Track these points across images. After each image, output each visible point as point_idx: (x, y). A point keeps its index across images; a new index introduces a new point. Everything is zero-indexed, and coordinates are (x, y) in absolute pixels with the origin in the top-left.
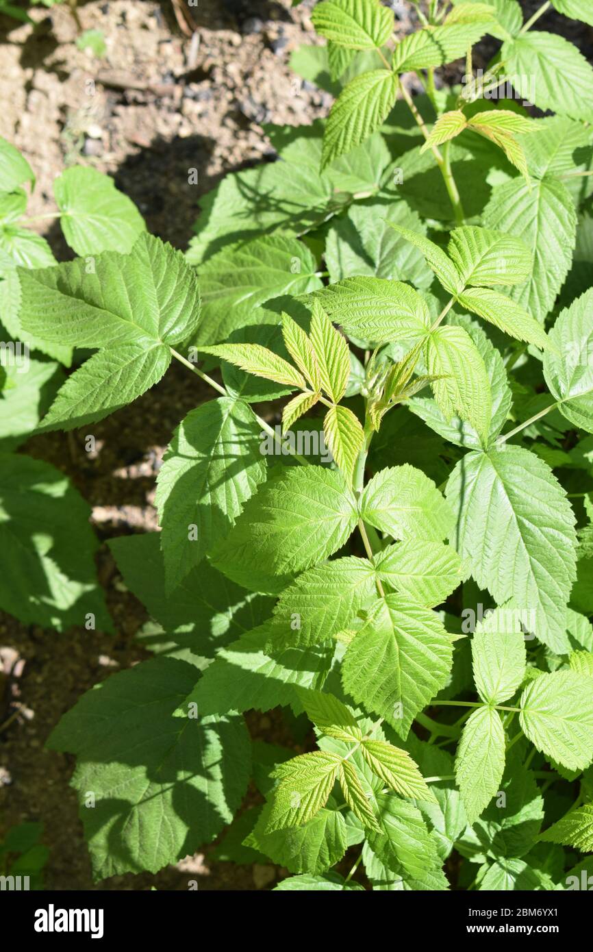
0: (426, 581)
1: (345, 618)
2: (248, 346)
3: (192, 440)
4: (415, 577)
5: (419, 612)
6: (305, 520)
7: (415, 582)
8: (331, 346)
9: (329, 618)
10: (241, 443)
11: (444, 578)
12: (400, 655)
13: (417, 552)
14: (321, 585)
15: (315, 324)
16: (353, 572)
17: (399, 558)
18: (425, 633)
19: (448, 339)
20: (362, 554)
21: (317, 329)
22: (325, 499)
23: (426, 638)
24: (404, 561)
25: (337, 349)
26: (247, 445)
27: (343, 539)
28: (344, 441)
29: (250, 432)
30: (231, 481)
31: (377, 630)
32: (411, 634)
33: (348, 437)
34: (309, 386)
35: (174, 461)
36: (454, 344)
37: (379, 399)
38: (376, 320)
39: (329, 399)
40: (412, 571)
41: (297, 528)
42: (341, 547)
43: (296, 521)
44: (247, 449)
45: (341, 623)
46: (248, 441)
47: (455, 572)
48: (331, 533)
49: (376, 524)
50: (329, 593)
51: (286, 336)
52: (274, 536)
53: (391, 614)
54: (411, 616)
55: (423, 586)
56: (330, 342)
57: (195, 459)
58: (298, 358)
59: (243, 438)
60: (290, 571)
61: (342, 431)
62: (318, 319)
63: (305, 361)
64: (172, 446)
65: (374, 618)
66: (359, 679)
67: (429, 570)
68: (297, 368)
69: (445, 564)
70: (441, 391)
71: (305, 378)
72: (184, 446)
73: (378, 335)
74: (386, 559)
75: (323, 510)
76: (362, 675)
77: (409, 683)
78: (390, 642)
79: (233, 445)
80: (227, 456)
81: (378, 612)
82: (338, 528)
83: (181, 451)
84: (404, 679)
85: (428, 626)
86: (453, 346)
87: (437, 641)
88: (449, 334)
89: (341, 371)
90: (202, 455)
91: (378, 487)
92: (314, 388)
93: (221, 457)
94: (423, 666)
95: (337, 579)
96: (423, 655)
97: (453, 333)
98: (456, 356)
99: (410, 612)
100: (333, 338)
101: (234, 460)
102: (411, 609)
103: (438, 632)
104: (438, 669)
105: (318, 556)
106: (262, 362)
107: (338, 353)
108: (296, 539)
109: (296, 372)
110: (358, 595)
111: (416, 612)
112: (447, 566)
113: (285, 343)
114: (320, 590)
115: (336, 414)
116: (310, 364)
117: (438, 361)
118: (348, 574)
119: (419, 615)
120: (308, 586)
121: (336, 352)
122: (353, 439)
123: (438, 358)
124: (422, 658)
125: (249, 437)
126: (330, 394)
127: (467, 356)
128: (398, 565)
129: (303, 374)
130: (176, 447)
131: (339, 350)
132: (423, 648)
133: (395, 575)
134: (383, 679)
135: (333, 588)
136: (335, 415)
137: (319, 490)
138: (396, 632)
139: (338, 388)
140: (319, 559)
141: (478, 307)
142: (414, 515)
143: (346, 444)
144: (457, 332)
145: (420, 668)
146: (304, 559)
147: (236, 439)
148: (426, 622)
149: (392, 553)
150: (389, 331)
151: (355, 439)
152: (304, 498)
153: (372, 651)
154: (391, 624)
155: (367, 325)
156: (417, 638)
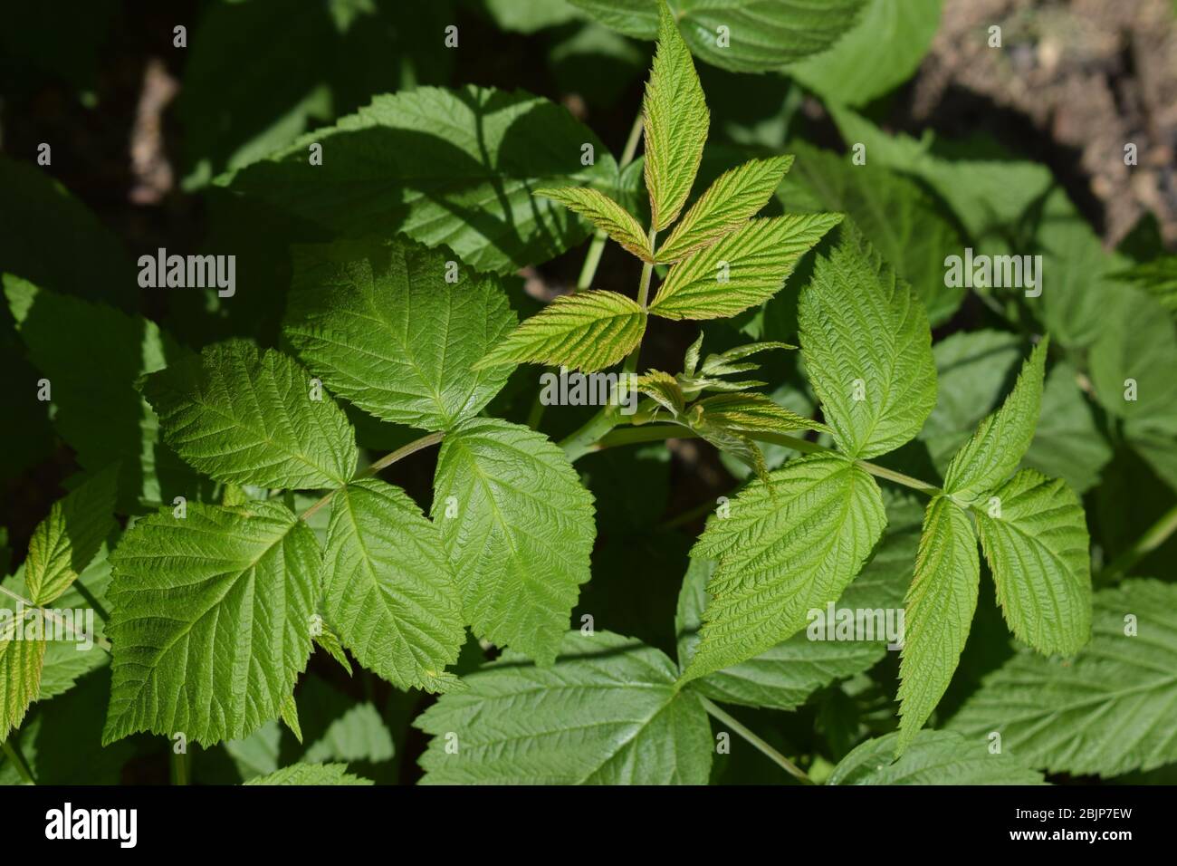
0: (370, 600)
1: (233, 467)
2: (699, 97)
3: (516, 132)
4: (367, 570)
5: (301, 602)
6: (401, 333)
7: (358, 573)
8: (760, 266)
9: (222, 440)
10: (538, 218)
11: (398, 642)
12: (211, 612)
13: (417, 553)
14: (278, 396)
15: (788, 224)
16: (324, 442)
17: (388, 521)
18: (270, 636)
19: (853, 499)
20: (371, 453)
21: (782, 230)
22: (457, 354)
23: (263, 643)
24: (387, 531)
25: (756, 277)
26: (539, 233)
27: (392, 412)
28: (571, 334)
29: (564, 229)
30: (460, 223)
31: (232, 535)
32: (256, 607)
33: (583, 340)
34: (662, 238)
35: (465, 116)
36: (849, 515)
37: (685, 390)
38: (844, 343)
39: (652, 294)
40: (376, 558)
41: (382, 322)
42: (374, 414)
43: (395, 317)
44: (532, 235)
45: (222, 466)
46: (546, 232)
47: (423, 664)
48: (394, 388)
49: (443, 466)
50: (265, 416)
51: (745, 169)
52: (353, 292)
53: (273, 548)
54: (289, 590)
55: (359, 595)
56: (765, 260)
57: (482, 147)
58: (708, 203)
59: (548, 221)
60: (297, 347)
61: (593, 326)
62: (803, 227)
63: (709, 217)
64: (493, 97)
65: (252, 518)
66: (141, 564)
67: (395, 595)
68: (688, 205)
69: (424, 627)
70: (748, 511)
71: (673, 225)
72: (500, 122)
73: (816, 352)
74: (376, 494)
75: (433, 358)
76: (149, 565)
77: (177, 665)
78: (225, 577)
79: (528, 205)
80: (505, 202)
81: (265, 519)
82: (409, 398)
83: (488, 120)
84: (177, 649)
85: (286, 636)
86: (844, 511)
87: (268, 671)
88: (865, 499)
89: (715, 299)
90: (493, 159)
91: (518, 446)
92: (661, 251)
93: (499, 190)
94: (215, 673)
95: (298, 417)
96: (232, 655)
97: (869, 506)
98: (827, 524)
99: (294, 583)
100: (774, 264)
101: (502, 216)
102: (300, 580)
103: (286, 664)
104: (226, 707)
105: (343, 381)
106: (676, 131)
107: (749, 282)
108: (359, 333)
109: (680, 203)
110: (284, 471)
111: (299, 596)
112: (424, 637)
113: (731, 169)
114: (266, 400)
115: (627, 311)
116: (706, 229)
117: (804, 485)
118: (316, 434)
119: (297, 607)
120: (267, 375)
121: (749, 277)
122: (582, 348)
123: (810, 484)
124: (226, 657)
125: (554, 233)
126: (662, 294)
127: (835, 550)
128: (373, 524)
129: (680, 219)
130: (494, 106)
131: (758, 283)
132: (244, 647)
133: (354, 527)
134: (161, 613)
135: (278, 419)
136: (622, 311)
137: (470, 338)
138: (245, 577)
139: (681, 304)
140: (336, 385)
141: (936, 537)
142: (497, 541)
143: (568, 339)
144: (874, 516)
145: (208, 667)
146: (326, 361)
147: (542, 207)
148: (291, 628)
149: (392, 501)
150: (829, 371)
151: (584, 354)
152: (446, 317)
153: (196, 553)
154: (255, 558)
155: (828, 327)
156: (255, 626)
